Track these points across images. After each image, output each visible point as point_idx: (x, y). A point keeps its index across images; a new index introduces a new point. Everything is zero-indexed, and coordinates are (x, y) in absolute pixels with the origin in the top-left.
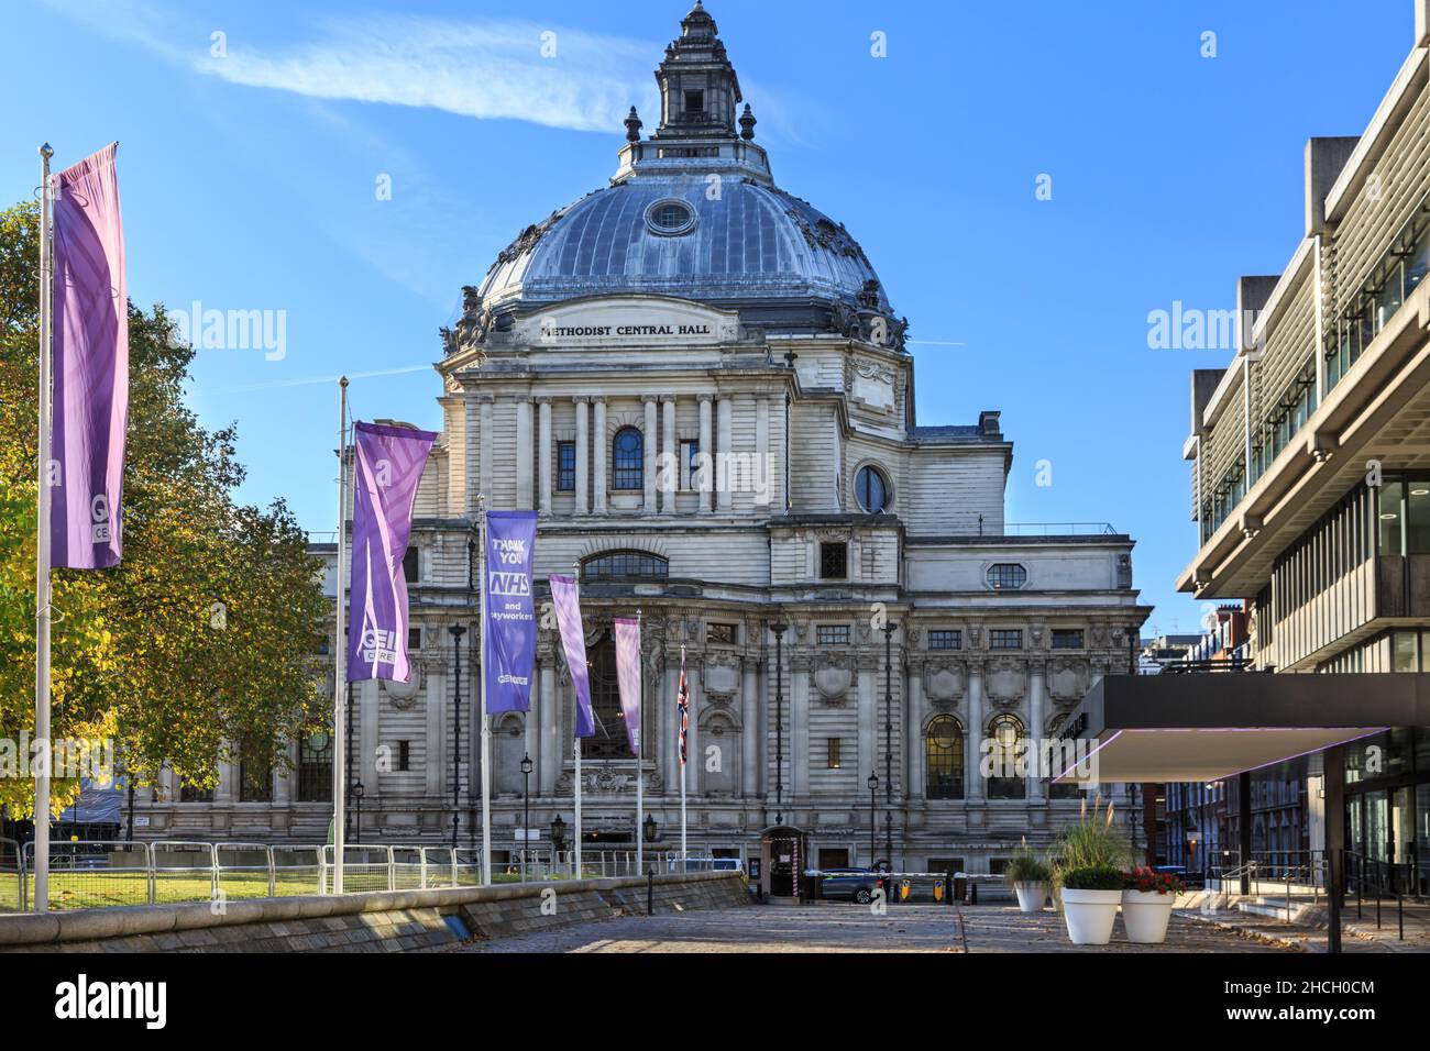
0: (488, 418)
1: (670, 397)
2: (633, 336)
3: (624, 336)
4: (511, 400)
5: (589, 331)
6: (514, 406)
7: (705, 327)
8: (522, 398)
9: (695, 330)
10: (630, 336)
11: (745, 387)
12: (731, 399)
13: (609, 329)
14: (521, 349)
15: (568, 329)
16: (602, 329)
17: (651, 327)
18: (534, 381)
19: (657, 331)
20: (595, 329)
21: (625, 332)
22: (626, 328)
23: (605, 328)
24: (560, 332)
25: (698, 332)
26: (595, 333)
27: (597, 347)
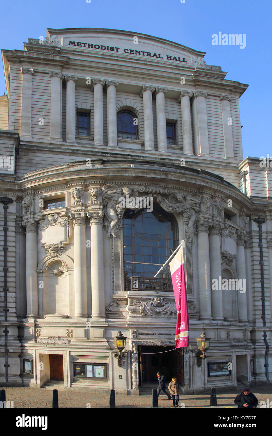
0: (28, 82)
3: (128, 54)
4: (47, 75)
5: (104, 48)
6: (49, 79)
7: (184, 59)
8: (56, 74)
9: (178, 60)
10: (132, 55)
12: (206, 98)
13: (118, 49)
14: (54, 49)
15: (89, 44)
16: (113, 48)
17: (147, 53)
18: (65, 66)
19: (152, 55)
20: (108, 47)
21: (129, 52)
22: (131, 50)
23: (115, 48)
24: (83, 45)
25: (179, 61)
26: (108, 50)
27: (110, 56)
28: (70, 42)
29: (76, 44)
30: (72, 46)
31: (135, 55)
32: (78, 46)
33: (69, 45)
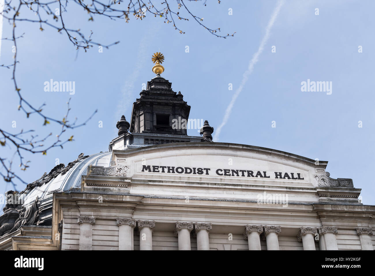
0: (88, 237)
1: (273, 229)
2: (231, 177)
3: (223, 177)
4: (113, 223)
5: (189, 171)
6: (115, 228)
7: (299, 174)
8: (125, 221)
9: (291, 176)
10: (227, 177)
11: (346, 224)
13: (209, 170)
14: (123, 181)
15: (169, 167)
16: (202, 169)
17: (248, 172)
18: (138, 207)
19: (255, 174)
20: (194, 169)
21: (224, 174)
22: (225, 170)
23: (204, 169)
24: (160, 169)
25: (293, 178)
26: (195, 173)
27: (198, 183)
28: (144, 167)
29: (152, 169)
30: (146, 172)
31: (231, 176)
32: (154, 171)
33: (143, 171)
